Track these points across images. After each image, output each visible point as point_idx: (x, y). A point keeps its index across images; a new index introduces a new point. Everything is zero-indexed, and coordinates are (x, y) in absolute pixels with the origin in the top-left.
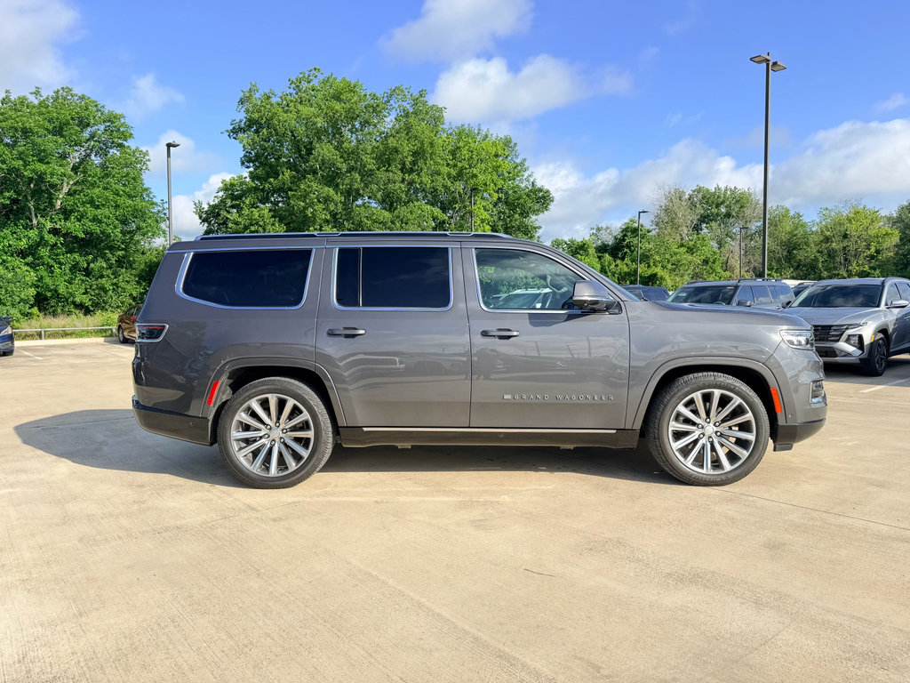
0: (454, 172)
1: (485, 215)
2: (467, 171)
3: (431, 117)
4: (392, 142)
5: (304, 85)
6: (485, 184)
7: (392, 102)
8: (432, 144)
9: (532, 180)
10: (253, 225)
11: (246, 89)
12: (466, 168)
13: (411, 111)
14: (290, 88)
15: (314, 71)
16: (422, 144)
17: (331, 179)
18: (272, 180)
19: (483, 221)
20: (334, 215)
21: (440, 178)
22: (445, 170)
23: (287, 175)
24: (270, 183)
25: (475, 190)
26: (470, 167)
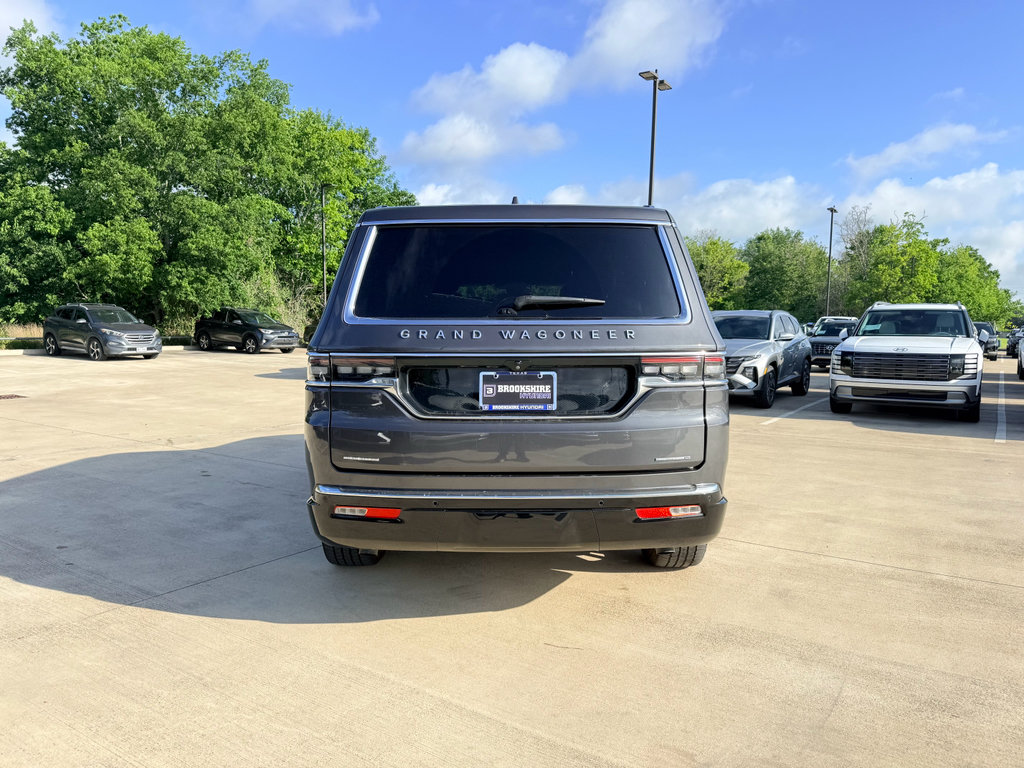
0: (301, 163)
1: (340, 217)
2: (318, 163)
3: (272, 93)
4: (228, 118)
5: (103, 35)
6: (340, 181)
7: (225, 69)
8: (275, 126)
9: (393, 181)
10: (27, 208)
11: (19, 26)
12: (316, 160)
13: (248, 83)
14: (82, 35)
15: (117, 18)
16: (264, 126)
17: (141, 158)
18: (55, 151)
19: (336, 224)
20: (145, 202)
21: (284, 168)
22: (290, 159)
23: (78, 147)
24: (52, 155)
25: (326, 186)
26: (321, 157)
